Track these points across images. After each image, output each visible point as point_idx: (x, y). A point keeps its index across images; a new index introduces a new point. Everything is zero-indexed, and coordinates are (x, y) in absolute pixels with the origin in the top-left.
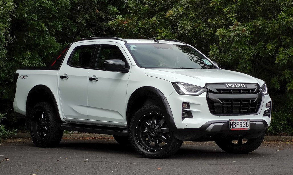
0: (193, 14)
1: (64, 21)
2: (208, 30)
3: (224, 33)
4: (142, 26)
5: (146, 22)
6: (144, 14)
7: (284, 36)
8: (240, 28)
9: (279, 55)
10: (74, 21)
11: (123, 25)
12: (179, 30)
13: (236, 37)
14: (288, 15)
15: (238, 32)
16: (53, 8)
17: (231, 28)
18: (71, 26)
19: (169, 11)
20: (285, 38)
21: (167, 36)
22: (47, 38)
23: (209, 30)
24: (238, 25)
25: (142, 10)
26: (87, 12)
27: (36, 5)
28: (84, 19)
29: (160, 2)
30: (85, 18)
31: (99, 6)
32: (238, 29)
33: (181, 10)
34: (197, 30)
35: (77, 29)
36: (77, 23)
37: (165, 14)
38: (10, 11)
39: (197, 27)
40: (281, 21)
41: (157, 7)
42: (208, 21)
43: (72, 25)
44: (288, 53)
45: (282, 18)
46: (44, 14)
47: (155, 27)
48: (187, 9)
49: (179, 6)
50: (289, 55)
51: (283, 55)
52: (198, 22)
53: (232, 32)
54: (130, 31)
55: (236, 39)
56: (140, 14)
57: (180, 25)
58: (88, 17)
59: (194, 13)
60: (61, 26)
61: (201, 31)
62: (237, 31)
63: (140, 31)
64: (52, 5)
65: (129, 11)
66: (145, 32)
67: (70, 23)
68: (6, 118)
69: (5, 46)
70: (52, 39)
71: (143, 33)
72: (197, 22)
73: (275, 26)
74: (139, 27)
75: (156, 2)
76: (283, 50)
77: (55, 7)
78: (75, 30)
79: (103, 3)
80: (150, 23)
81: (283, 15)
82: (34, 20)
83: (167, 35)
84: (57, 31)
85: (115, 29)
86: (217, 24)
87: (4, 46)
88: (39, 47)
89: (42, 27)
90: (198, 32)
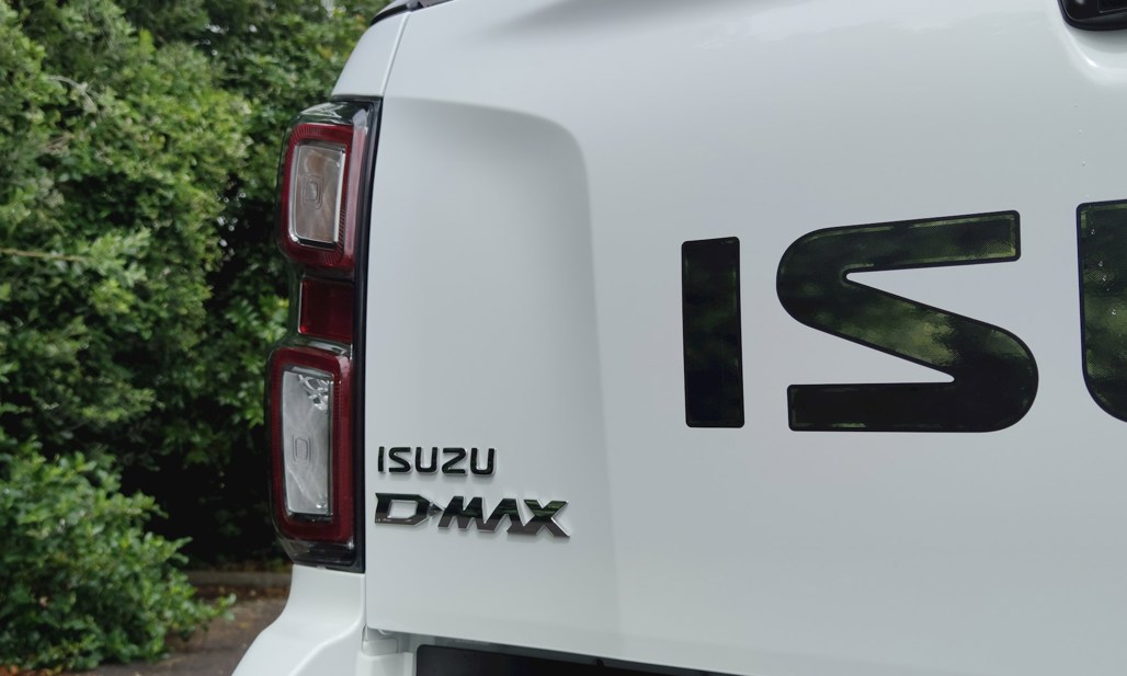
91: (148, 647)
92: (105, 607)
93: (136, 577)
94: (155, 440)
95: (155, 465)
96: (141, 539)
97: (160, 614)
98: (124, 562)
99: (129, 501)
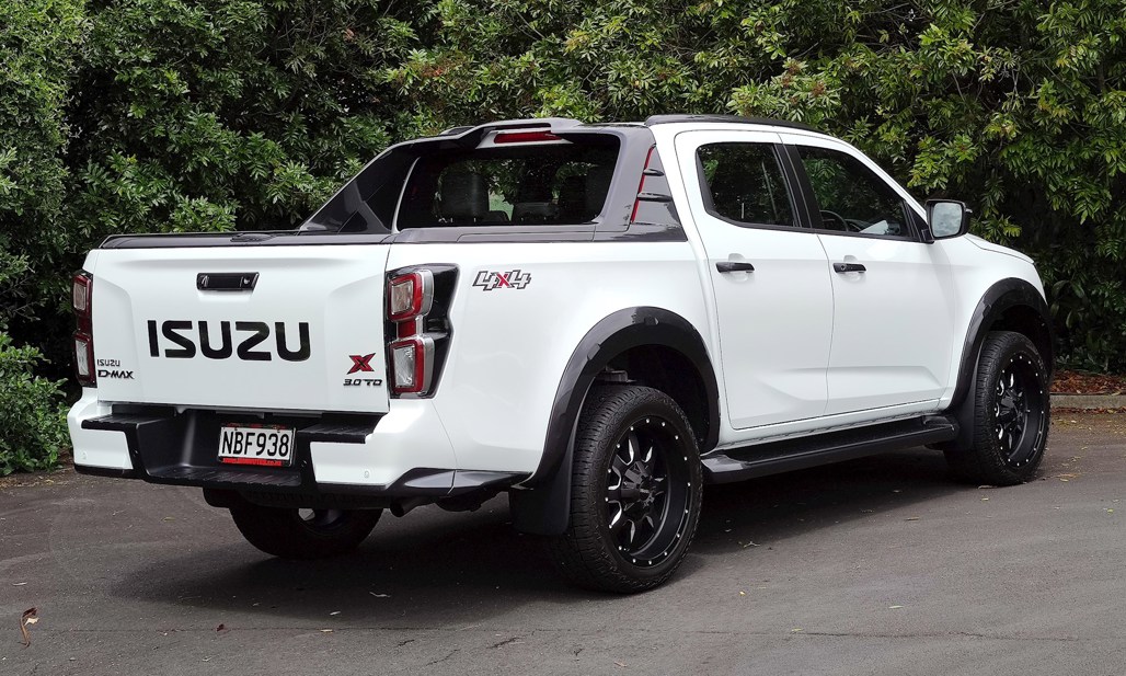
0: (653, 38)
1: (248, 69)
2: (694, 88)
3: (756, 98)
4: (492, 79)
5: (503, 67)
6: (491, 44)
7: (934, 100)
8: (806, 79)
9: (922, 162)
10: (281, 68)
11: (431, 80)
12: (611, 88)
13: (794, 112)
14: (954, 35)
15: (803, 95)
16: (208, 28)
17: (777, 82)
18: (270, 82)
19: (576, 33)
20: (937, 107)
21: (571, 108)
22: (194, 118)
23: (698, 87)
24: (798, 73)
25: (484, 33)
26: (319, 39)
27: (152, 20)
28: (311, 57)
29: (545, 7)
30: (312, 55)
31: (353, 17)
32: (799, 83)
33: (613, 26)
34: (666, 89)
35: (290, 90)
36: (290, 69)
37: (558, 41)
38: (74, 41)
39: (666, 78)
40: (932, 55)
41: (533, 19)
42: (696, 59)
43: (274, 79)
44: (950, 153)
45: (933, 44)
46: (182, 47)
47: (532, 81)
48: (634, 21)
49: (602, 17)
50: (952, 160)
51: (934, 160)
52: (669, 62)
53: (779, 94)
54: (454, 97)
55: (794, 117)
56: (480, 45)
57: (612, 75)
58: (320, 52)
59: (655, 34)
60: (238, 83)
61: (676, 90)
62: (797, 90)
63: (485, 94)
64: (207, 19)
65: (446, 39)
66: (499, 100)
67: (266, 72)
68: (65, 395)
69: (60, 156)
70: (206, 122)
71: (495, 101)
72: (662, 63)
73: (909, 70)
74: (483, 86)
75: (530, 5)
76: (933, 145)
77: (216, 27)
78: (283, 93)
79: (367, 8)
80: (516, 71)
81: (936, 34)
82: (144, 65)
83: (571, 103)
84: (228, 99)
85: (406, 93)
86: (723, 68)
87: (56, 156)
88: (169, 149)
89: (169, 84)
90: (668, 94)
91: (45, 461)
92: (10, 432)
93: (31, 408)
94: (33, 292)
95: (36, 315)
96: (32, 380)
97: (52, 437)
98: (21, 398)
99: (20, 351)
